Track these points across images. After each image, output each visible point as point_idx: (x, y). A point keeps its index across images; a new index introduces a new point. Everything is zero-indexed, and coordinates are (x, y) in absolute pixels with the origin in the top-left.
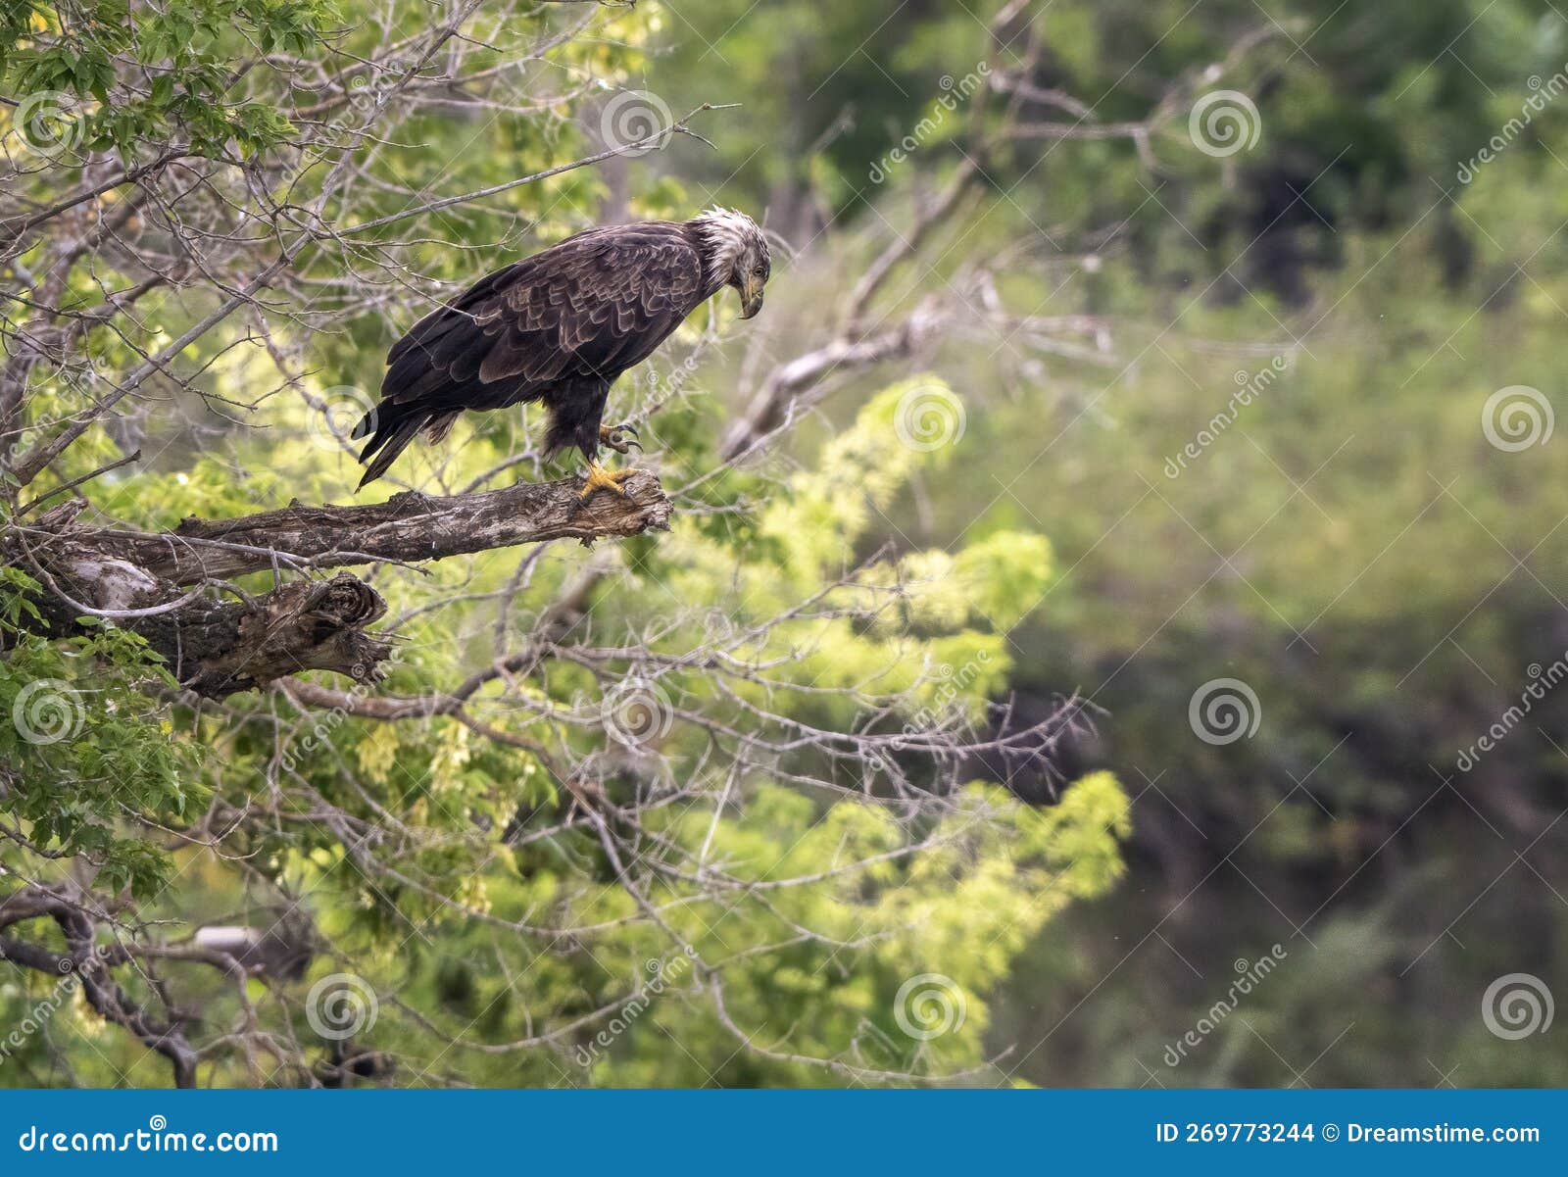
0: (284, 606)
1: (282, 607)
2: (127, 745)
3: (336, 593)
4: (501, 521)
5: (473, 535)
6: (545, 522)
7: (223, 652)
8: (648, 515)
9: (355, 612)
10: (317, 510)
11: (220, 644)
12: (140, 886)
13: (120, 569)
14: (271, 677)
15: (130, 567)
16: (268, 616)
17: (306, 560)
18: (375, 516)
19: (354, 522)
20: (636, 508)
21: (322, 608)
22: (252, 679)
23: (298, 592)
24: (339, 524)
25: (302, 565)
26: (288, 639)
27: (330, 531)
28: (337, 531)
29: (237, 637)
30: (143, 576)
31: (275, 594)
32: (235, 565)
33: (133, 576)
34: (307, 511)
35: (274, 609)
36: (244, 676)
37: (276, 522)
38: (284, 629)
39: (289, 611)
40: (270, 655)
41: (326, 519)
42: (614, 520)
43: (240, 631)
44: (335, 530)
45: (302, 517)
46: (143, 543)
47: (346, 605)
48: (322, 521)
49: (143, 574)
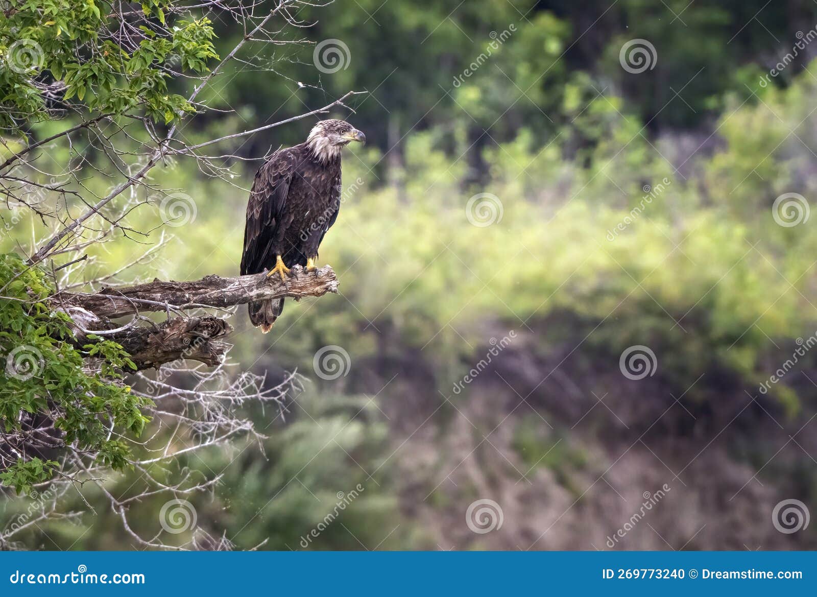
0: (173, 329)
1: (172, 329)
2: (117, 396)
3: (203, 323)
4: (257, 288)
5: (244, 296)
6: (279, 289)
7: (138, 351)
8: (328, 286)
9: (213, 332)
10: (168, 284)
11: (137, 347)
12: (116, 463)
13: (79, 311)
14: (161, 363)
15: (83, 310)
16: (165, 333)
17: (178, 307)
18: (197, 286)
19: (186, 289)
20: (322, 283)
21: (196, 330)
22: (152, 363)
23: (180, 322)
24: (180, 290)
25: (176, 309)
26: (175, 345)
27: (175, 293)
28: (179, 293)
29: (147, 344)
30: (91, 315)
31: (167, 322)
32: (129, 310)
33: (86, 315)
34: (163, 283)
35: (168, 330)
36: (148, 362)
37: (148, 289)
38: (173, 340)
39: (175, 331)
40: (165, 352)
41: (173, 288)
42: (311, 289)
43: (149, 341)
44: (178, 293)
45: (161, 287)
46: (84, 299)
47: (210, 329)
48: (171, 288)
49: (90, 313)
